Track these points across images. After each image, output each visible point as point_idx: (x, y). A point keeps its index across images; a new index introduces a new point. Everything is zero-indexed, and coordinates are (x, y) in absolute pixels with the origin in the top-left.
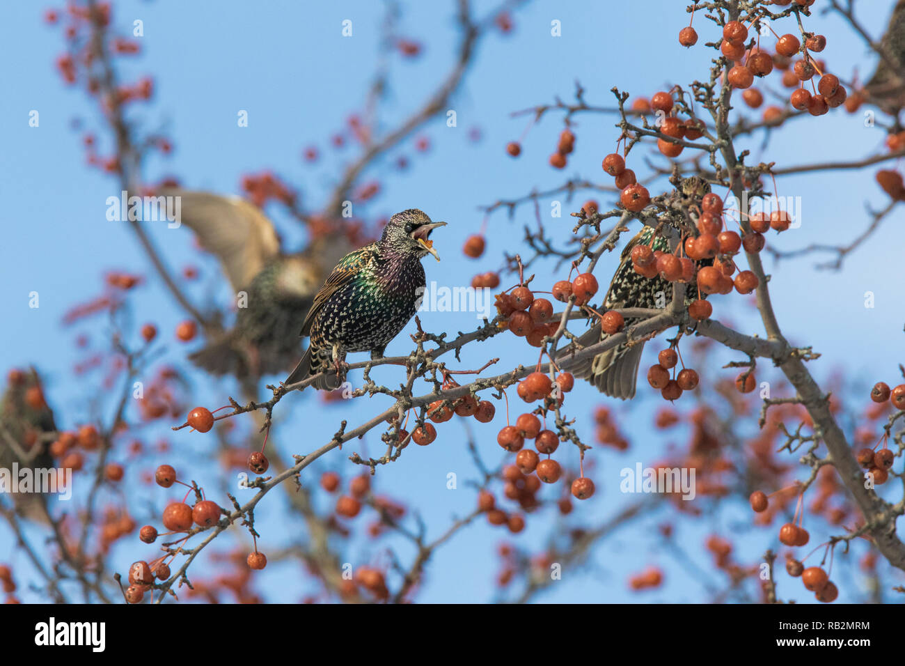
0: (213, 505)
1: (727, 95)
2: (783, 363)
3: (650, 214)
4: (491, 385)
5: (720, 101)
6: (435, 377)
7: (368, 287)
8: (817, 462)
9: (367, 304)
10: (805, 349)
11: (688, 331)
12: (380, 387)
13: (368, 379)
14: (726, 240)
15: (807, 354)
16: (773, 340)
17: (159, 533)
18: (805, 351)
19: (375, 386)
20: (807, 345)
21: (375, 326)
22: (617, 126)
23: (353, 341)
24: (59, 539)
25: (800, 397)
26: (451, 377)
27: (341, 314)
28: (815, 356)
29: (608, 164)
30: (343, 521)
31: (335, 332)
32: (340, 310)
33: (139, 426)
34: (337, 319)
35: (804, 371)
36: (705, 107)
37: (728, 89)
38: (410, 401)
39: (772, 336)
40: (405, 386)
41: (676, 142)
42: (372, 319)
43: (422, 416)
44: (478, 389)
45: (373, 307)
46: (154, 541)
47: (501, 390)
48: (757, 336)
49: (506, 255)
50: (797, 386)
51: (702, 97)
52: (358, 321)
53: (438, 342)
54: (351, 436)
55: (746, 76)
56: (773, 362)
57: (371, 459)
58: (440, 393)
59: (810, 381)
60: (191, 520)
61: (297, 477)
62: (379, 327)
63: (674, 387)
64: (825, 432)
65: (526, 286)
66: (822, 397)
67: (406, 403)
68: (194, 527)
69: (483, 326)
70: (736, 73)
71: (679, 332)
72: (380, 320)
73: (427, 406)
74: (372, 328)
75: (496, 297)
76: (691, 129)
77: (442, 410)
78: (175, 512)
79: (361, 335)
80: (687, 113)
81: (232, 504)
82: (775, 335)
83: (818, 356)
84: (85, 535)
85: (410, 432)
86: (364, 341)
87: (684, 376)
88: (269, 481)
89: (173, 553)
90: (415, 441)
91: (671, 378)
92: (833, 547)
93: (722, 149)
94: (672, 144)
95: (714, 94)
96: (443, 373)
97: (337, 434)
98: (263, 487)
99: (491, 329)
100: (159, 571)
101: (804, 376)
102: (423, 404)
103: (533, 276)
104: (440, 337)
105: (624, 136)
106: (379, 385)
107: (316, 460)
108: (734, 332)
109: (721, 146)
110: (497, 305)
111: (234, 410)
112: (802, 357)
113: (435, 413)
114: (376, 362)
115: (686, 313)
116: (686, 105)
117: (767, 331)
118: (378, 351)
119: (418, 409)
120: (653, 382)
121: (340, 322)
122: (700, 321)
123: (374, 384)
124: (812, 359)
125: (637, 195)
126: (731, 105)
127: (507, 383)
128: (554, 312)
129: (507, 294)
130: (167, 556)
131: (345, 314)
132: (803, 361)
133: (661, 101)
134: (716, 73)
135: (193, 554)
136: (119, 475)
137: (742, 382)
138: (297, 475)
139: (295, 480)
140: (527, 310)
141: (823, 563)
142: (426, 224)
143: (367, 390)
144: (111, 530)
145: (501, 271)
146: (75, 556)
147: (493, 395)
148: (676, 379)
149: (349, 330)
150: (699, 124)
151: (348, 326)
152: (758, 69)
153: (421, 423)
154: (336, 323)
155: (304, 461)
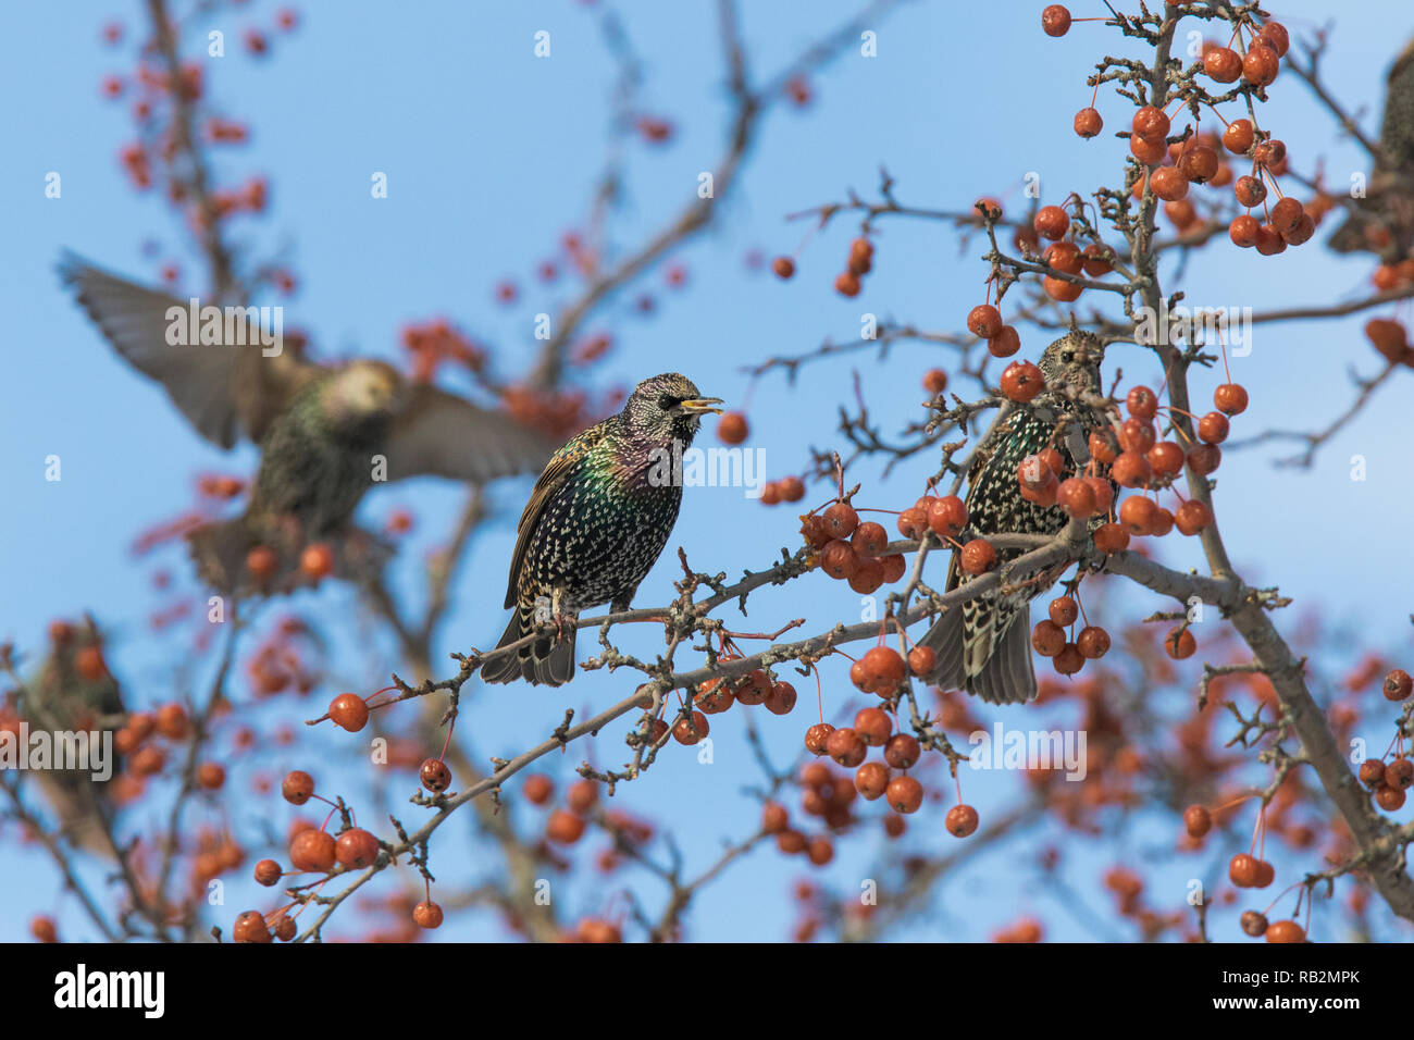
0: (368, 836)
1: (1149, 210)
2: (1235, 613)
3: (1042, 405)
4: (794, 656)
5: (1139, 219)
6: (710, 643)
7: (596, 480)
8: (1284, 761)
9: (596, 507)
10: (1267, 591)
11: (1093, 568)
12: (626, 657)
13: (606, 643)
14: (1163, 456)
15: (1271, 599)
16: (1219, 578)
17: (284, 871)
18: (1269, 595)
19: (619, 656)
20: (1271, 586)
21: (615, 543)
22: (984, 259)
23: (586, 577)
24: (128, 877)
25: (1259, 663)
26: (731, 642)
27: (563, 532)
28: (1283, 603)
29: (977, 322)
30: (558, 849)
31: (557, 564)
32: (561, 525)
33: (249, 705)
34: (557, 542)
35: (1267, 624)
36: (1116, 228)
37: (1152, 202)
38: (671, 680)
39: (1217, 572)
40: (664, 657)
41: (1073, 281)
42: (609, 531)
43: (688, 703)
44: (775, 662)
45: (606, 511)
46: (275, 883)
47: (809, 664)
48: (1195, 572)
49: (813, 451)
50: (1255, 646)
51: (1112, 212)
52: (588, 538)
53: (713, 587)
54: (580, 732)
55: (1178, 183)
56: (1221, 612)
57: (609, 773)
58: (716, 668)
59: (1275, 639)
60: (333, 857)
61: (496, 793)
62: (620, 546)
63: (1072, 655)
64: (1298, 717)
65: (847, 501)
66: (1292, 664)
67: (664, 682)
68: (337, 866)
69: (781, 562)
70: (1161, 177)
71: (1079, 570)
72: (621, 533)
73: (697, 687)
74: (611, 547)
75: (802, 518)
76: (1095, 260)
77: (719, 692)
78: (309, 844)
79: (595, 564)
80: (1090, 236)
81: (395, 831)
82: (1222, 571)
83: (1288, 602)
84: (167, 870)
85: (671, 726)
86: (603, 574)
87: (1087, 638)
88: (455, 797)
89: (302, 901)
90: (678, 739)
91: (1068, 641)
92: (1310, 889)
93: (1143, 290)
94: (1067, 283)
95: (1130, 207)
96: (719, 635)
97: (559, 729)
98: (445, 807)
99: (794, 567)
100: (281, 927)
101: (1266, 630)
102: (690, 683)
103: (859, 486)
104: (715, 578)
105: (996, 275)
106: (625, 654)
107: (526, 767)
108: (1161, 568)
109: (1141, 286)
110: (803, 531)
111: (400, 693)
112: (1264, 603)
113: (708, 696)
114: (619, 617)
115: (1090, 542)
116: (1088, 224)
117: (1211, 565)
118: (622, 598)
119: (683, 692)
120: (1041, 646)
121: (562, 545)
122: (1111, 555)
123: (617, 652)
124: (1279, 606)
125: (1024, 377)
126: (1157, 226)
127: (818, 653)
128: (890, 540)
129: (817, 514)
130: (293, 905)
131: (568, 530)
132: (1264, 610)
133: (1050, 220)
134: (1134, 176)
135: (332, 903)
136: (218, 780)
137: (1173, 644)
138: (496, 789)
139: (494, 797)
140: (849, 539)
141: (1296, 914)
142: (692, 398)
143: (605, 660)
144: (207, 864)
145: (806, 475)
146: (152, 903)
147: (798, 669)
148: (1075, 641)
149: (578, 556)
150: (1107, 253)
151: (575, 549)
152: (1195, 172)
153: (686, 714)
154: (557, 548)
155: (507, 769)
